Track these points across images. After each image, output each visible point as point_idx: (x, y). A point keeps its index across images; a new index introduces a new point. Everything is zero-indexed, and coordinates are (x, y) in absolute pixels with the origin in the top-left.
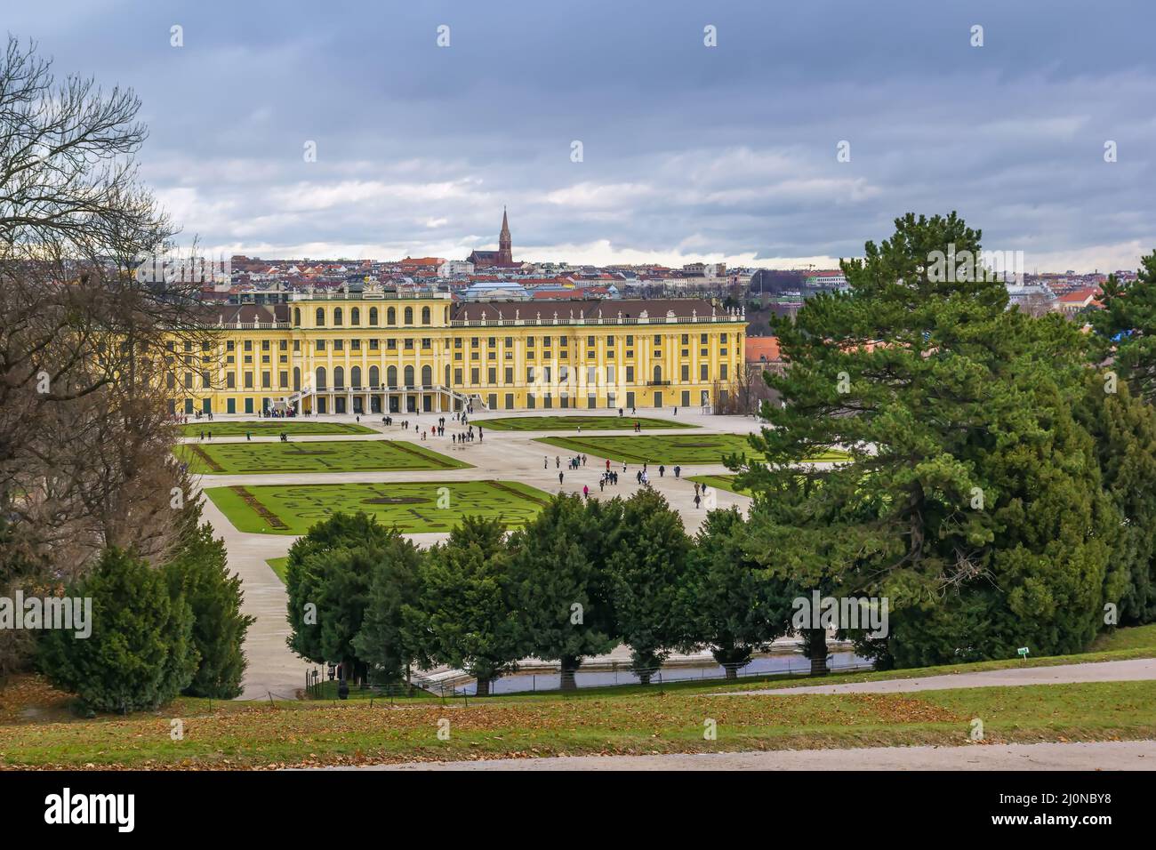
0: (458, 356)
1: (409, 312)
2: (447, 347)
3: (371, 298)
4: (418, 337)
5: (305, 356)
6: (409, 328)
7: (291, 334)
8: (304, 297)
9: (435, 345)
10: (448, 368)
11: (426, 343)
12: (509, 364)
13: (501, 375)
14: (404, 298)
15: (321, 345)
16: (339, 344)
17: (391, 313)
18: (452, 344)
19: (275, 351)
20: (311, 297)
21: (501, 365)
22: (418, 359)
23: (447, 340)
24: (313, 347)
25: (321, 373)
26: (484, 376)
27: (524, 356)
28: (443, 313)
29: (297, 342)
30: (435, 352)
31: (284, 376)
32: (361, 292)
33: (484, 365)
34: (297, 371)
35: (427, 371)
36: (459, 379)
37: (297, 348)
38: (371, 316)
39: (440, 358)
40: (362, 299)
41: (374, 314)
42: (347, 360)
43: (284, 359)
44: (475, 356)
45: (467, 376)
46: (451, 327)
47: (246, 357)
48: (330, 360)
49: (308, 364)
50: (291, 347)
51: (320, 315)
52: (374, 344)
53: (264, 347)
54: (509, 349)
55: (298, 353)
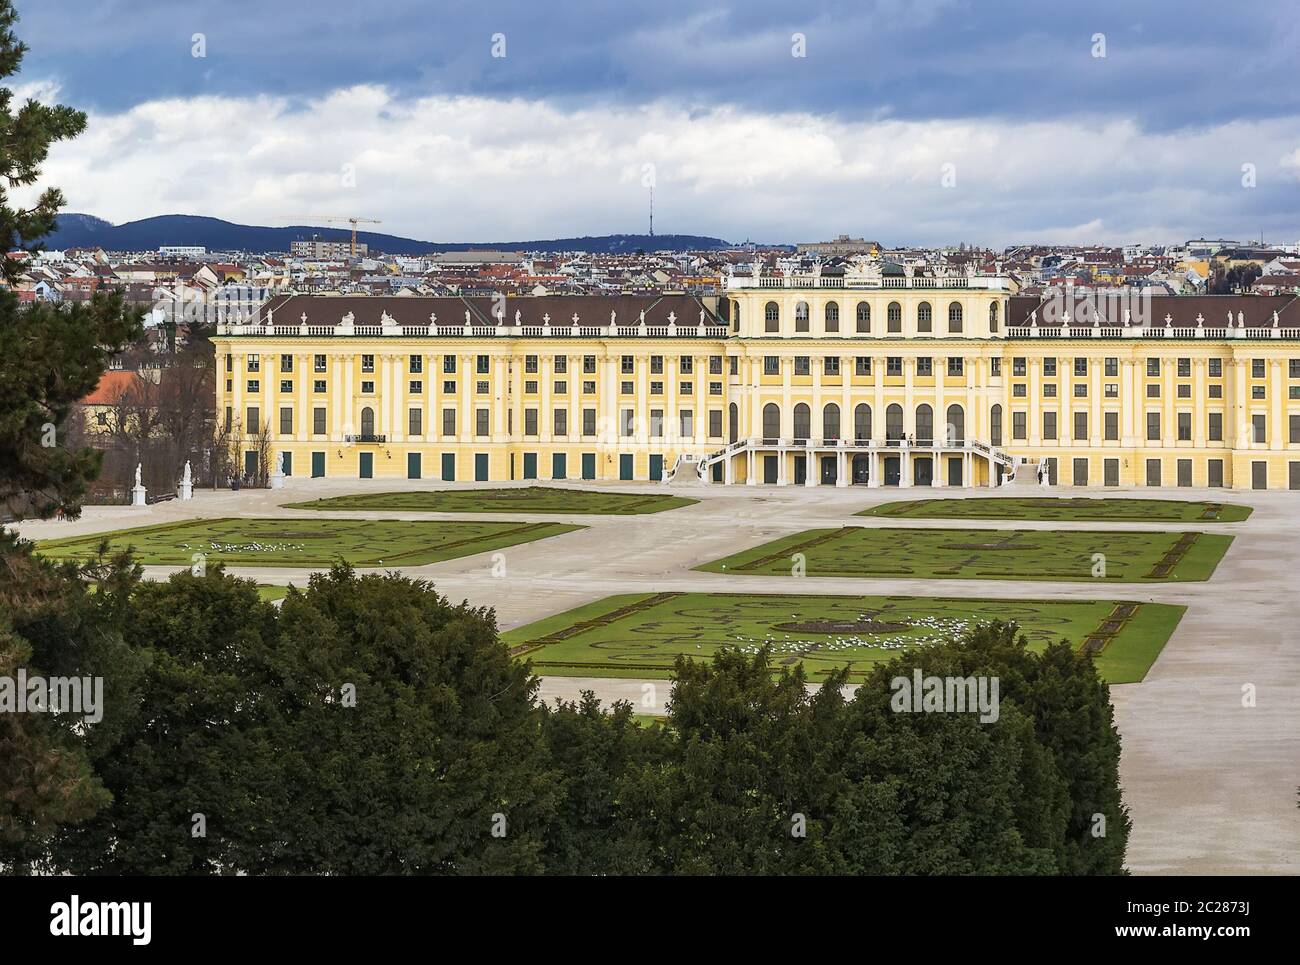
0: (1020, 391)
1: (925, 311)
2: (996, 372)
3: (857, 286)
4: (940, 354)
5: (745, 384)
6: (925, 339)
7: (722, 345)
8: (745, 282)
9: (969, 369)
10: (996, 411)
11: (955, 365)
12: (1111, 405)
13: (1096, 426)
14: (916, 287)
15: (772, 365)
16: (802, 365)
17: (894, 312)
18: (1007, 369)
19: (701, 375)
20: (756, 283)
21: (1096, 408)
22: (940, 392)
23: (996, 361)
24: (758, 369)
25: (771, 413)
26: (1066, 426)
27: (1141, 392)
28: (987, 314)
29: (734, 360)
30: (971, 381)
31: (715, 417)
32: (842, 275)
33: (1065, 406)
34: (733, 408)
35: (956, 414)
36: (1020, 431)
37: (734, 372)
38: (860, 316)
39: (981, 392)
40: (843, 288)
41: (863, 313)
42: (817, 392)
43: (716, 388)
44: (1050, 391)
45: (1035, 426)
46: (1007, 339)
47: (654, 384)
48: (787, 392)
49: (750, 397)
50: (726, 367)
51: (772, 313)
52: (864, 365)
53: (683, 366)
54: (1111, 380)
55: (735, 379)
